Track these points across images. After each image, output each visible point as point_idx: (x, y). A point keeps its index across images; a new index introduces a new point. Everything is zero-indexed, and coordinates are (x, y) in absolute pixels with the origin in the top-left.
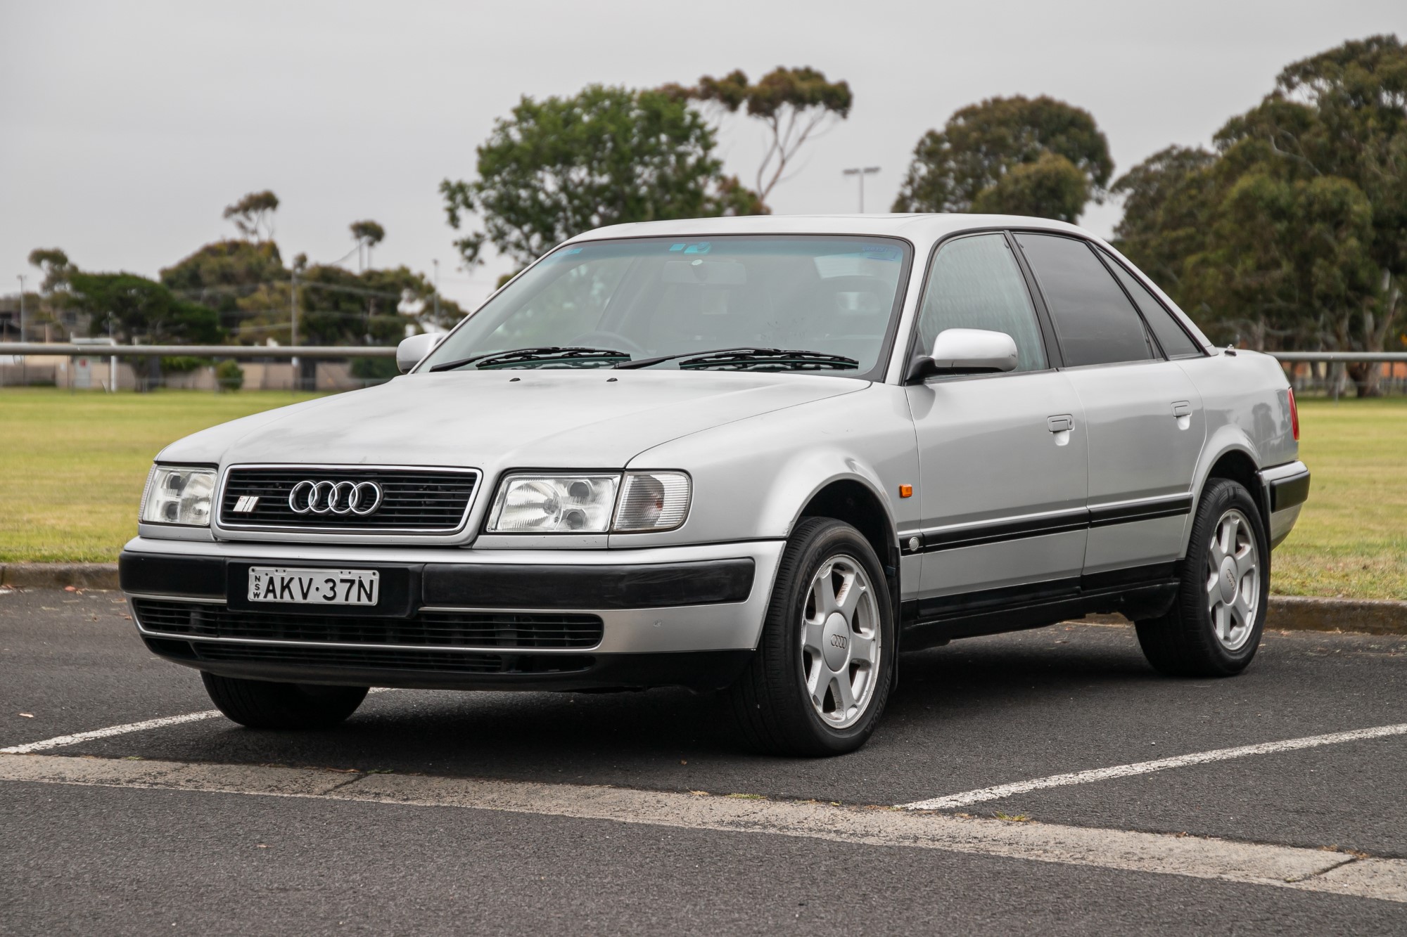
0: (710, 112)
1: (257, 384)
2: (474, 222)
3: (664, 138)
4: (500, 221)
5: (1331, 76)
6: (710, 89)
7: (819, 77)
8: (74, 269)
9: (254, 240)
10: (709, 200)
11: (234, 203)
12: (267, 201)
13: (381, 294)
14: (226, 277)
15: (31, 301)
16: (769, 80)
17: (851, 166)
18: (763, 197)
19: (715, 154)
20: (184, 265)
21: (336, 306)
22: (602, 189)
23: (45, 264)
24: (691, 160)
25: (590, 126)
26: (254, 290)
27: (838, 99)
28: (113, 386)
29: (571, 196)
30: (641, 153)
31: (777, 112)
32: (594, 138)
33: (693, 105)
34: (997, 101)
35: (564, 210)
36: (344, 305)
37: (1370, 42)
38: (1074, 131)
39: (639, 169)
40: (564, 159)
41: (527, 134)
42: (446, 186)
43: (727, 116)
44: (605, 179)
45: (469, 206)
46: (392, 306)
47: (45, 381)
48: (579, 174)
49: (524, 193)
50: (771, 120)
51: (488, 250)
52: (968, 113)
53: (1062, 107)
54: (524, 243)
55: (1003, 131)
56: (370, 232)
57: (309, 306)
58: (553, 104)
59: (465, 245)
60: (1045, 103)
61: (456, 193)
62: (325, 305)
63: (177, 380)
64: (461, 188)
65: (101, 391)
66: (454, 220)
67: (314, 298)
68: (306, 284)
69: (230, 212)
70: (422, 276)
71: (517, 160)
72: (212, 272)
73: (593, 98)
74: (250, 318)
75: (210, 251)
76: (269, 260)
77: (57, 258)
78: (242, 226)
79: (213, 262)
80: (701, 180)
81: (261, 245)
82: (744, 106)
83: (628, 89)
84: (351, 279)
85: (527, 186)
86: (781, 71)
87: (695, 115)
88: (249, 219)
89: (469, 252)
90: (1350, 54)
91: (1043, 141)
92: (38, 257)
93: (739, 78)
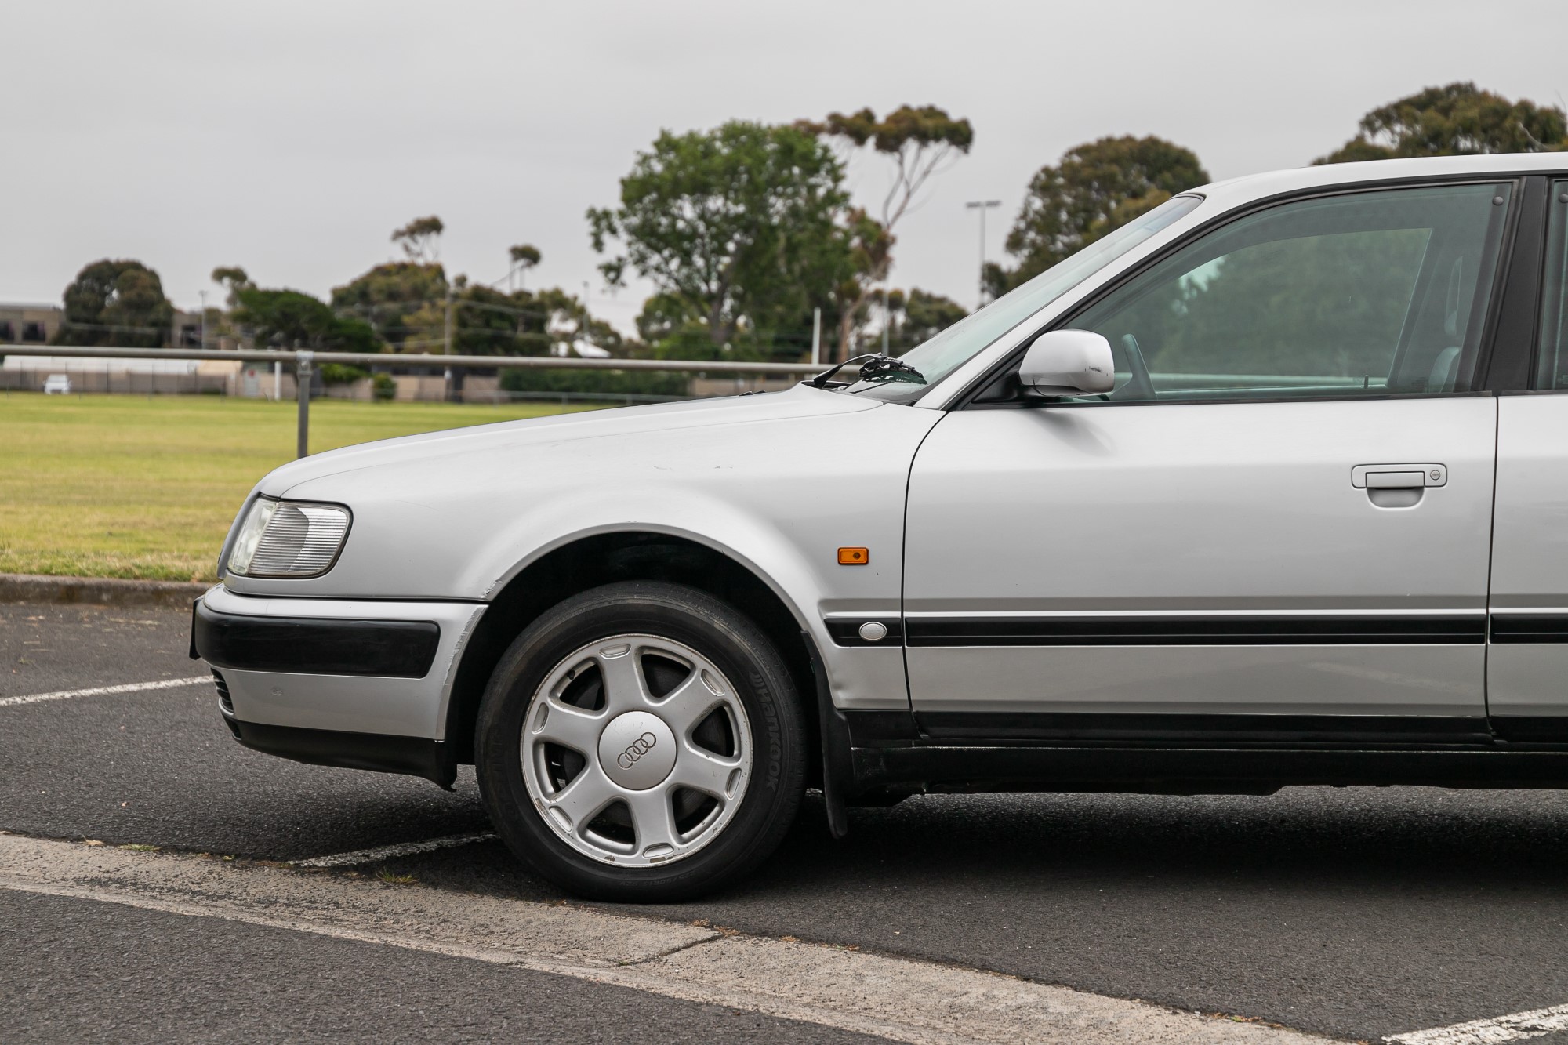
0: (839, 147)
1: (411, 396)
2: (617, 247)
3: (796, 170)
4: (641, 247)
5: (1411, 121)
6: (838, 124)
7: (942, 115)
8: (253, 286)
9: (420, 261)
10: (837, 229)
11: (402, 227)
12: (432, 226)
13: (530, 313)
14: (393, 295)
15: (212, 315)
16: (894, 119)
17: (973, 200)
18: (889, 226)
19: (844, 186)
20: (354, 283)
21: (488, 324)
22: (738, 217)
23: (227, 281)
24: (821, 192)
25: (727, 158)
26: (419, 308)
27: (960, 136)
28: (277, 395)
29: (709, 224)
30: (773, 183)
31: (903, 147)
32: (731, 169)
33: (824, 139)
34: (1110, 140)
35: (702, 237)
36: (496, 323)
37: (1450, 89)
38: (1179, 169)
39: (772, 200)
40: (700, 189)
41: (669, 166)
42: (592, 213)
43: (856, 150)
44: (741, 209)
45: (613, 231)
46: (540, 324)
47: (215, 389)
48: (715, 203)
49: (664, 221)
50: (896, 155)
51: (630, 273)
52: (1083, 151)
53: (1168, 146)
54: (663, 266)
55: (1115, 168)
56: (528, 255)
57: (462, 323)
58: (692, 138)
59: (608, 269)
60: (1153, 142)
61: (601, 220)
62: (476, 322)
63: (339, 390)
64: (606, 214)
65: (265, 399)
66: (598, 245)
67: (467, 316)
68: (460, 303)
69: (398, 235)
70: (576, 298)
71: (658, 189)
72: (380, 291)
73: (732, 133)
74: (414, 333)
75: (380, 271)
76: (434, 280)
77: (237, 275)
78: (407, 249)
79: (381, 281)
80: (831, 210)
81: (429, 267)
82: (871, 142)
83: (764, 124)
84: (502, 299)
85: (665, 214)
86: (906, 109)
87: (826, 150)
88: (415, 241)
89: (612, 275)
90: (1430, 99)
91: (1150, 178)
92: (220, 274)
93: (868, 116)
